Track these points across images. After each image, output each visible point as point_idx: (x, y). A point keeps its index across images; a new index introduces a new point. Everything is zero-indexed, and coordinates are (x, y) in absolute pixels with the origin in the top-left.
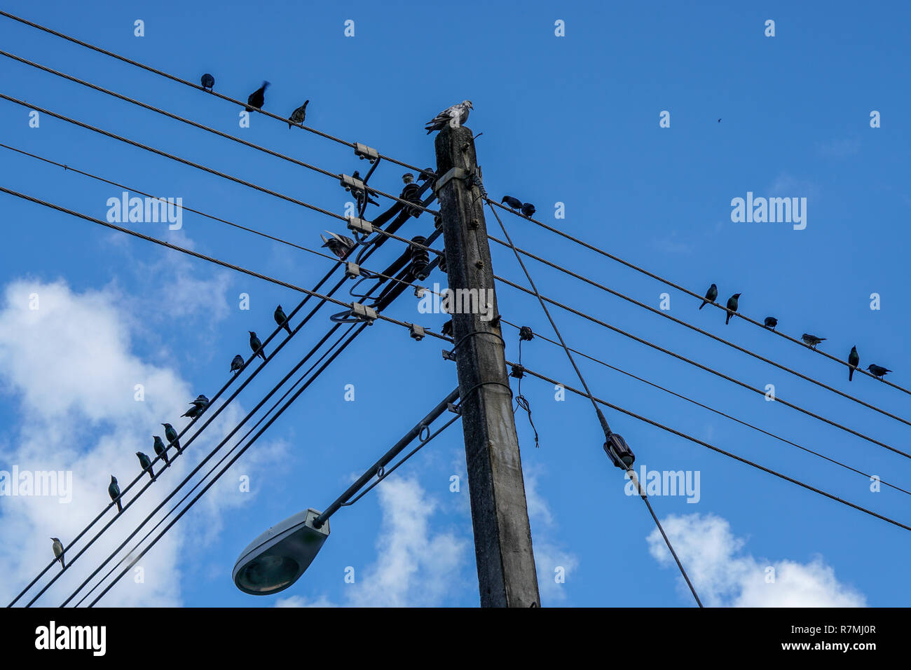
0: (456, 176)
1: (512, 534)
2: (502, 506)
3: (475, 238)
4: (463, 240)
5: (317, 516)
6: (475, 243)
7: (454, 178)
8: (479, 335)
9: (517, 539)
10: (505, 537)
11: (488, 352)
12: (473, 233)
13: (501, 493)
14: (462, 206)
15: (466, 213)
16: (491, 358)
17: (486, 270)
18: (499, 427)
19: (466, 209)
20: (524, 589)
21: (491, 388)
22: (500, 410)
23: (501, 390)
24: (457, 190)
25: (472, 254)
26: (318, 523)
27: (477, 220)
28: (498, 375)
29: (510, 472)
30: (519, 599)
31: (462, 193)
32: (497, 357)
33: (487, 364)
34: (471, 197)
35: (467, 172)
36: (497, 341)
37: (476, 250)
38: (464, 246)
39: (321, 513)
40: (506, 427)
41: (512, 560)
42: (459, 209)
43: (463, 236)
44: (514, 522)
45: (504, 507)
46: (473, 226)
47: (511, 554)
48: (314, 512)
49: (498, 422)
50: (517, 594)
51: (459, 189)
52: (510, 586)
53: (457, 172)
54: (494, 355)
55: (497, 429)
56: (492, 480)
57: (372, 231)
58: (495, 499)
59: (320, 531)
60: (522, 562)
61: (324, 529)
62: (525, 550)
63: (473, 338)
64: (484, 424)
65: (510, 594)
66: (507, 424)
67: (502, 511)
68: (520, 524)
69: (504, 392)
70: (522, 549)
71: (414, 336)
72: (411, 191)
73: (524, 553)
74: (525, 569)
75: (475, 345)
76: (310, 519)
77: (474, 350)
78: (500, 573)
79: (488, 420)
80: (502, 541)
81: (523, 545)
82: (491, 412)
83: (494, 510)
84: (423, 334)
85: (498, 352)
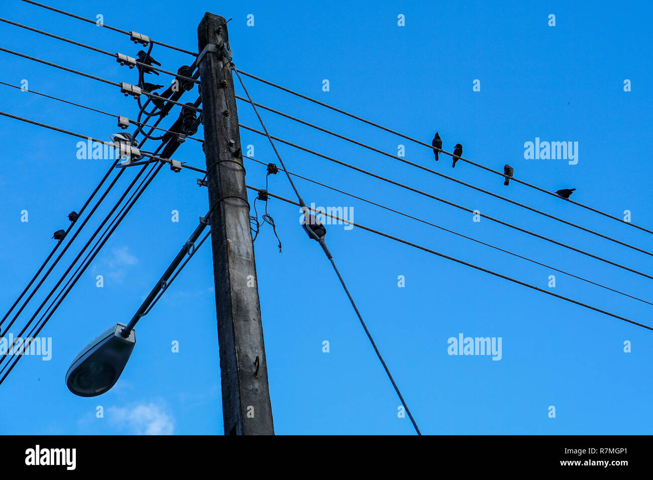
0: (210, 50)
1: (243, 307)
2: (236, 287)
3: (224, 94)
4: (213, 96)
5: (124, 328)
6: (224, 98)
7: (208, 52)
8: (223, 163)
9: (248, 311)
10: (237, 310)
11: (230, 176)
12: (222, 90)
13: (235, 277)
14: (213, 71)
15: (217, 76)
16: (232, 180)
17: (232, 117)
18: (236, 229)
19: (217, 74)
20: (251, 348)
21: (232, 201)
22: (238, 217)
23: (239, 202)
24: (210, 61)
25: (220, 106)
26: (126, 333)
27: (225, 81)
28: (237, 192)
29: (244, 262)
30: (247, 356)
31: (214, 62)
32: (238, 179)
33: (229, 184)
34: (222, 65)
35: (218, 46)
36: (238, 167)
37: (224, 103)
38: (214, 100)
39: (126, 325)
40: (242, 229)
41: (242, 327)
42: (211, 74)
43: (213, 93)
44: (246, 299)
45: (238, 288)
46: (223, 85)
47: (242, 323)
48: (121, 326)
49: (236, 226)
50: (246, 352)
51: (212, 59)
52: (240, 346)
53: (211, 47)
54: (235, 178)
55: (234, 231)
56: (229, 268)
57: (141, 93)
58: (229, 282)
59: (127, 339)
60: (251, 328)
61: (131, 338)
62: (254, 319)
63: (217, 166)
64: (223, 227)
65: (239, 352)
66: (243, 227)
67: (236, 291)
68: (251, 300)
69: (242, 204)
70: (252, 319)
71: (173, 168)
72: (184, 71)
73: (253, 321)
74: (253, 334)
75: (219, 170)
76: (119, 330)
77: (218, 175)
78: (232, 337)
79: (227, 224)
80: (234, 313)
81: (252, 315)
82: (230, 219)
83: (229, 290)
84: (180, 167)
85: (239, 175)
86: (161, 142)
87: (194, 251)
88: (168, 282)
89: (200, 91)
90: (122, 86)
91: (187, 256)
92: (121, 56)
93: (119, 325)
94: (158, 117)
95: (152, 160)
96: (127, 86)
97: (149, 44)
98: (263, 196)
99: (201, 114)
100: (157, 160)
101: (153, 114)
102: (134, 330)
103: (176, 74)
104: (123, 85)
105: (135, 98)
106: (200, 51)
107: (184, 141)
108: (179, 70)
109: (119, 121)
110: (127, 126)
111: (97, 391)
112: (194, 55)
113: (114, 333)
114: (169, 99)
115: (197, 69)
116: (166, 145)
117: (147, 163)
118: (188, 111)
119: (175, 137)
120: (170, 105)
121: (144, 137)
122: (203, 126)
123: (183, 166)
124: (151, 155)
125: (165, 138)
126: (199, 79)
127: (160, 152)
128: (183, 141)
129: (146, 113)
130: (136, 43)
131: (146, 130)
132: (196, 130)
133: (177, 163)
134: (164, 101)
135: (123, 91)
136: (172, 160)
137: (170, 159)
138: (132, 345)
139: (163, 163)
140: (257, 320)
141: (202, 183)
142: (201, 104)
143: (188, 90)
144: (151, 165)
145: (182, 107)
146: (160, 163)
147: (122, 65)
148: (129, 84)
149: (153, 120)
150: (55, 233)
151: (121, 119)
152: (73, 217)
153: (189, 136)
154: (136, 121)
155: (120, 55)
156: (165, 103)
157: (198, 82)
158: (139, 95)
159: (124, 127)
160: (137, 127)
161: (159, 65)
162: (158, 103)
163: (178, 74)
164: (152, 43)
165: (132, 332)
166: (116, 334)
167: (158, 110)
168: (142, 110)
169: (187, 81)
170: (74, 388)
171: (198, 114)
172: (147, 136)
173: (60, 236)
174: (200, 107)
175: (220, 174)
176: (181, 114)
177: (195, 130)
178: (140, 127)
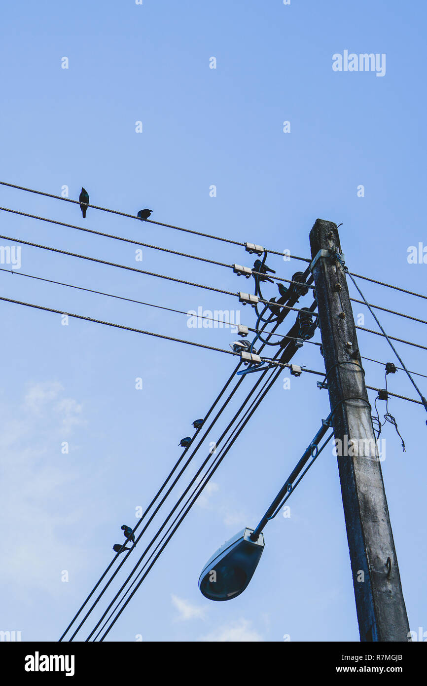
0: (322, 256)
1: (371, 508)
2: (362, 488)
3: (339, 297)
4: (329, 300)
5: (252, 532)
6: (339, 301)
7: (321, 257)
8: (342, 365)
9: (375, 512)
10: (365, 511)
11: (350, 377)
12: (337, 294)
13: (361, 478)
14: (327, 276)
15: (331, 280)
16: (352, 381)
17: (347, 319)
18: (359, 430)
19: (330, 278)
20: (382, 550)
21: (353, 403)
22: (360, 418)
23: (360, 403)
24: (323, 266)
25: (336, 309)
26: (255, 536)
27: (339, 284)
28: (358, 393)
29: (369, 463)
30: (378, 557)
31: (327, 267)
32: (357, 380)
33: (349, 386)
34: (335, 270)
35: (330, 251)
36: (357, 368)
37: (339, 306)
38: (329, 304)
39: (254, 529)
40: (365, 430)
41: (372, 528)
42: (325, 278)
43: (328, 297)
44: (373, 500)
45: (364, 489)
46: (337, 289)
47: (370, 524)
48: (250, 529)
49: (358, 426)
50: (376, 553)
51: (325, 264)
52: (370, 547)
53: (323, 252)
54: (355, 379)
55: (357, 432)
56: (354, 469)
57: (258, 302)
58: (356, 483)
59: (256, 543)
60: (380, 529)
61: (259, 542)
62: (382, 520)
63: (336, 368)
64: (346, 429)
65: (370, 554)
66: (366, 428)
67: (363, 492)
68: (378, 501)
69: (363, 405)
70: (380, 519)
71: (293, 373)
72: (297, 276)
73: (382, 522)
74: (383, 534)
75: (339, 373)
76: (247, 535)
77: (338, 377)
78: (362, 538)
79: (350, 426)
80: (362, 514)
81: (381, 516)
82: (352, 420)
83: (355, 490)
84: (300, 371)
85: (358, 376)
86: (279, 347)
87: (318, 453)
88: (293, 485)
89: (314, 296)
90: (239, 296)
91: (311, 459)
92: (238, 267)
93: (248, 529)
94: (275, 323)
95: (271, 366)
96: (244, 296)
97: (263, 253)
98: (383, 395)
99: (317, 319)
100: (276, 365)
101: (269, 321)
102: (262, 534)
103: (291, 280)
104: (241, 295)
105: (253, 306)
106: (313, 257)
107: (302, 345)
108: (293, 277)
109: (239, 330)
110: (246, 334)
111: (229, 595)
112: (307, 261)
113: (243, 537)
114: (284, 305)
115: (310, 274)
116: (284, 350)
117: (266, 369)
118: (304, 315)
119: (294, 342)
120: (286, 311)
121: (263, 343)
122: (320, 329)
123: (302, 370)
124: (270, 360)
125: (282, 344)
126: (313, 284)
127: (279, 357)
128: (301, 346)
129: (263, 320)
130: (251, 253)
131: (264, 336)
132: (313, 334)
133: (296, 368)
134: (280, 307)
135: (241, 300)
136: (291, 365)
137: (289, 363)
138: (261, 548)
139: (282, 368)
140: (386, 521)
141: (322, 386)
142: (317, 309)
143: (303, 295)
144: (271, 370)
145: (298, 312)
146: (279, 368)
147: (239, 275)
148: (246, 293)
149: (270, 327)
150: (182, 441)
151: (241, 328)
152: (198, 424)
153: (307, 340)
154: (254, 328)
155: (236, 266)
156: (281, 309)
157: (312, 287)
158: (256, 303)
159: (244, 335)
160: (255, 335)
161: (274, 272)
162: (275, 310)
164: (266, 252)
165: (260, 535)
166: (246, 538)
167: (275, 317)
168: (260, 318)
169: (301, 287)
170: (208, 593)
171: (314, 318)
172: (266, 342)
173: (186, 443)
174: (316, 311)
175: (340, 377)
176: (297, 319)
177: (312, 334)
178: (259, 333)
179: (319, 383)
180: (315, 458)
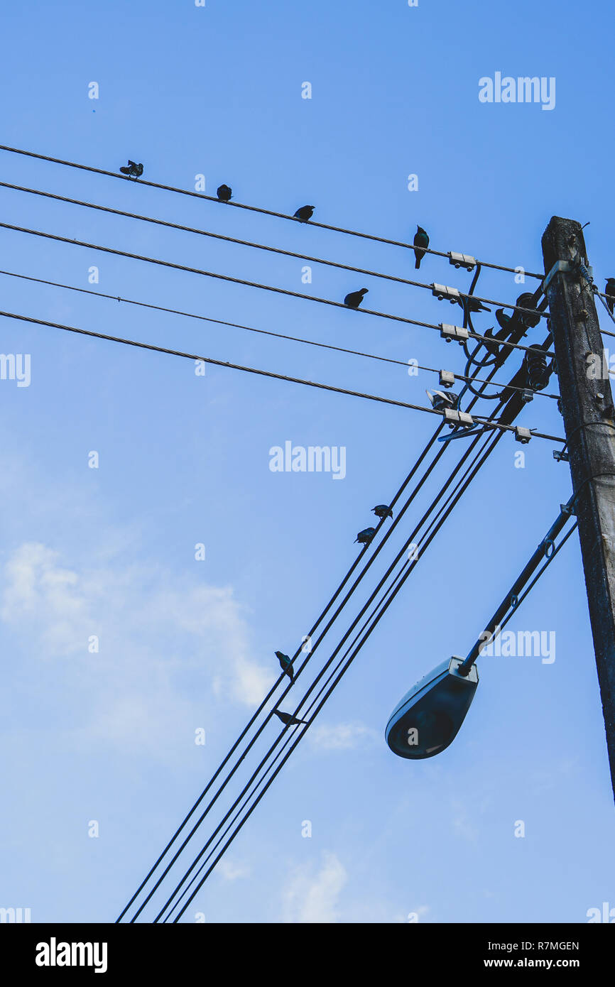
0: (561, 269)
3: (584, 330)
4: (571, 334)
5: (461, 663)
6: (584, 335)
7: (559, 272)
8: (589, 427)
11: (601, 445)
12: (581, 325)
14: (568, 299)
15: (573, 307)
16: (604, 450)
19: (573, 302)
21: (605, 480)
24: (562, 284)
25: (581, 346)
26: (465, 668)
27: (585, 310)
28: (612, 467)
31: (568, 286)
32: (611, 449)
33: (600, 456)
34: (579, 290)
35: (572, 263)
36: (609, 430)
37: (585, 342)
38: (571, 340)
39: (464, 659)
42: (565, 301)
43: (570, 330)
46: (582, 318)
48: (457, 659)
49: (613, 514)
51: (564, 282)
53: (562, 265)
54: (608, 447)
55: (612, 521)
56: (606, 575)
57: (468, 337)
58: (609, 594)
59: (467, 678)
61: (471, 677)
63: (581, 431)
64: (596, 518)
71: (519, 438)
72: (525, 300)
75: (585, 438)
76: (454, 666)
77: (583, 444)
79: (600, 514)
82: (604, 505)
84: (529, 435)
85: (612, 443)
86: (497, 401)
87: (555, 552)
88: (519, 597)
89: (549, 327)
90: (441, 329)
91: (545, 560)
92: (439, 287)
93: (455, 658)
94: (493, 366)
95: (486, 428)
96: (448, 328)
97: (475, 267)
99: (552, 360)
100: (494, 428)
101: (484, 363)
102: (475, 665)
103: (514, 305)
104: (444, 327)
105: (461, 344)
106: (547, 271)
107: (532, 399)
108: (518, 301)
109: (441, 377)
110: (452, 384)
111: (429, 751)
112: (538, 277)
113: (448, 670)
114: (505, 341)
115: (543, 296)
116: (505, 405)
117: (480, 433)
118: (534, 355)
119: (519, 394)
120: (508, 350)
121: (474, 395)
122: (557, 375)
123: (532, 434)
124: (485, 421)
125: (503, 396)
126: (547, 311)
127: (498, 416)
128: (530, 399)
129: (476, 363)
130: (457, 267)
131: (476, 385)
132: (547, 382)
133: (524, 431)
134: (499, 344)
135: (444, 335)
136: (516, 427)
137: (513, 425)
138: (474, 685)
139: (503, 431)
141: (560, 456)
142: (553, 345)
143: (533, 327)
144: (486, 435)
145: (525, 351)
146: (498, 431)
147: (440, 299)
148: (451, 325)
149: (485, 372)
150: (359, 535)
151: (444, 375)
152: (383, 511)
153: (538, 392)
154: (463, 375)
155: (436, 285)
156: (501, 347)
157: (546, 315)
158: (465, 339)
159: (448, 384)
160: (464, 384)
162: (492, 348)
163: (517, 305)
164: (479, 265)
165: (473, 667)
166: (452, 672)
167: (492, 357)
168: (471, 359)
169: (530, 314)
170: (398, 748)
171: (548, 360)
172: (479, 394)
173: (366, 537)
174: (552, 349)
175: (586, 443)
176: (524, 361)
177: (545, 383)
178: (468, 382)
179: (555, 452)
180: (551, 559)
